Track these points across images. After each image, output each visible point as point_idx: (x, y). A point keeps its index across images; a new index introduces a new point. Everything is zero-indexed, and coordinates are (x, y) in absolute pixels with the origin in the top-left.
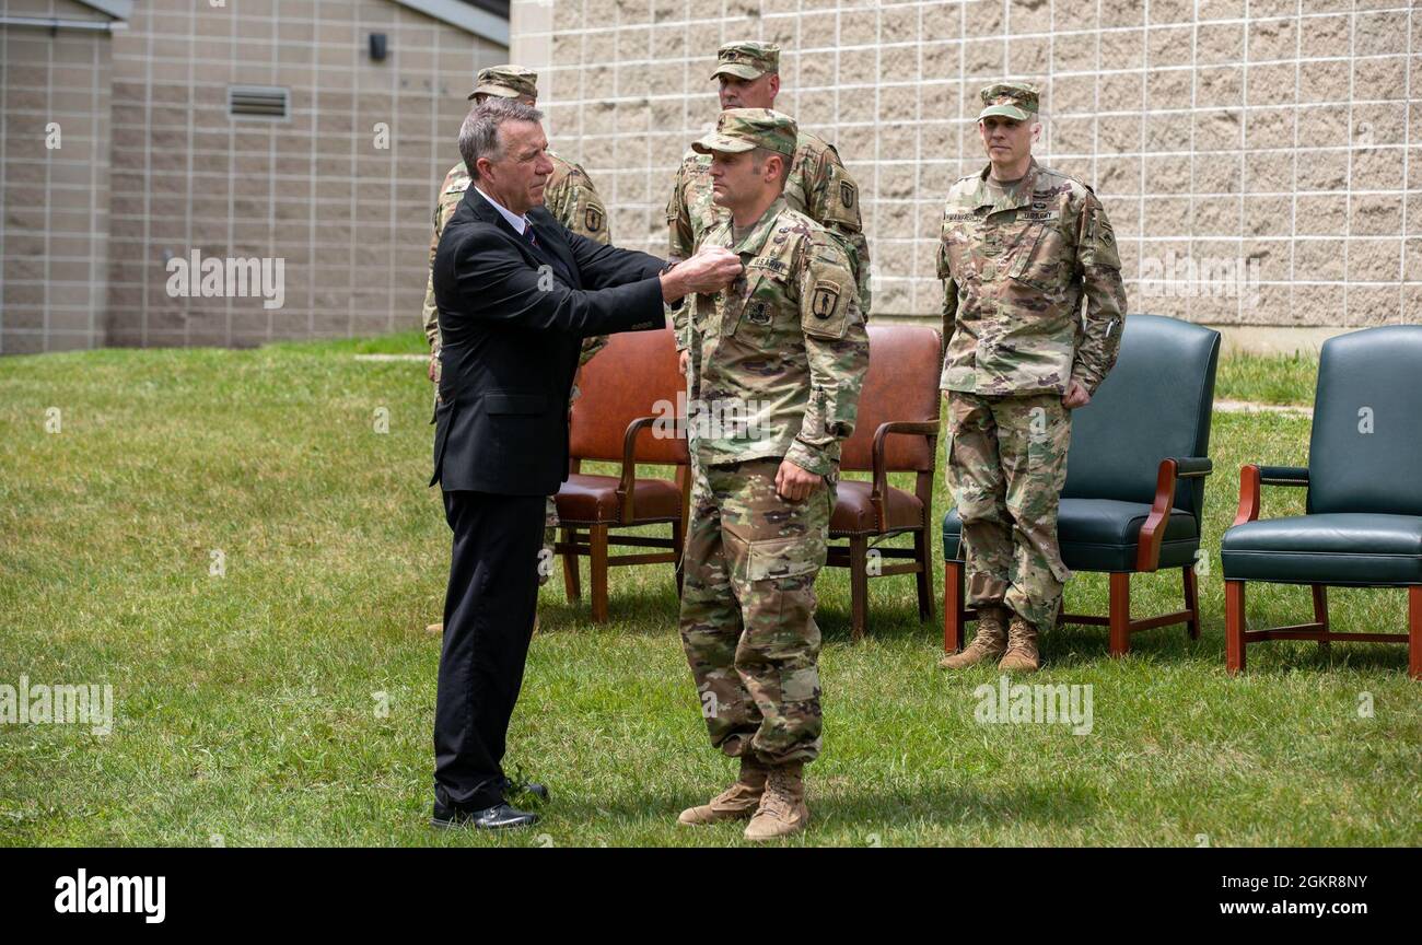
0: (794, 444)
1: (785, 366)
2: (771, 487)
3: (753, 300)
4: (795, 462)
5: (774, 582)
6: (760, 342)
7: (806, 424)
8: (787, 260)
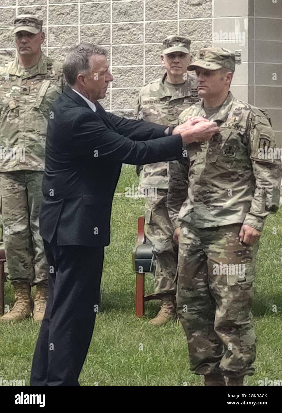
0: (248, 217)
1: (240, 177)
2: (237, 238)
3: (227, 144)
4: (251, 225)
5: (240, 286)
6: (228, 166)
7: (254, 206)
8: (243, 124)
